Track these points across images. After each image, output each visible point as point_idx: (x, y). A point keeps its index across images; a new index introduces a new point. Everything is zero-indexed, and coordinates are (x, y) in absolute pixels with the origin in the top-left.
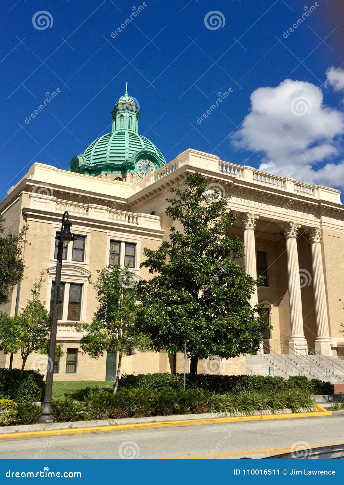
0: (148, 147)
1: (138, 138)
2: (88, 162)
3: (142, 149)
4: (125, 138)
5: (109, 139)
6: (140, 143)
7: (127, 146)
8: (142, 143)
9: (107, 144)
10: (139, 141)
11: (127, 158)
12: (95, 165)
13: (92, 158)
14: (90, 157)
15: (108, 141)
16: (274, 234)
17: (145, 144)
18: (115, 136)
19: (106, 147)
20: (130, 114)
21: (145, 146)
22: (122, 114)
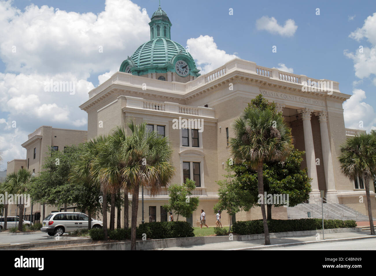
0: (183, 51)
1: (174, 44)
2: (136, 65)
3: (178, 53)
4: (164, 45)
5: (151, 46)
6: (176, 48)
7: (166, 50)
8: (178, 48)
9: (151, 50)
10: (175, 46)
11: (167, 61)
12: (143, 67)
13: (139, 61)
14: (137, 61)
17: (179, 49)
18: (156, 43)
19: (150, 52)
20: (164, 25)
21: (180, 50)
22: (159, 24)
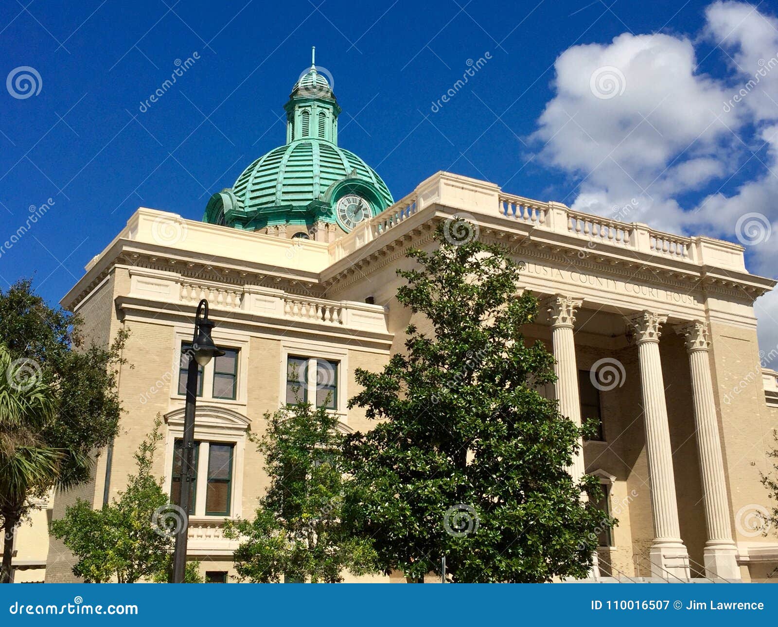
0: (358, 171)
1: (338, 155)
2: (241, 205)
3: (346, 175)
4: (312, 156)
5: (281, 158)
6: (342, 164)
7: (316, 169)
8: (347, 165)
9: (278, 167)
10: (340, 159)
11: (316, 194)
12: (255, 209)
13: (249, 195)
14: (244, 195)
15: (280, 162)
16: (614, 336)
17: (351, 166)
18: (292, 152)
19: (277, 173)
20: (321, 109)
21: (353, 169)
22: (307, 108)
